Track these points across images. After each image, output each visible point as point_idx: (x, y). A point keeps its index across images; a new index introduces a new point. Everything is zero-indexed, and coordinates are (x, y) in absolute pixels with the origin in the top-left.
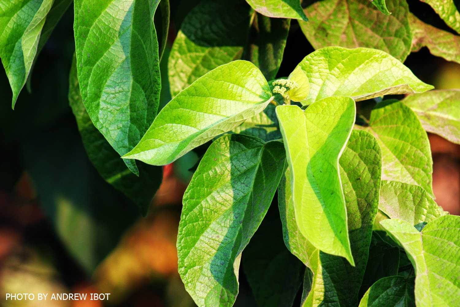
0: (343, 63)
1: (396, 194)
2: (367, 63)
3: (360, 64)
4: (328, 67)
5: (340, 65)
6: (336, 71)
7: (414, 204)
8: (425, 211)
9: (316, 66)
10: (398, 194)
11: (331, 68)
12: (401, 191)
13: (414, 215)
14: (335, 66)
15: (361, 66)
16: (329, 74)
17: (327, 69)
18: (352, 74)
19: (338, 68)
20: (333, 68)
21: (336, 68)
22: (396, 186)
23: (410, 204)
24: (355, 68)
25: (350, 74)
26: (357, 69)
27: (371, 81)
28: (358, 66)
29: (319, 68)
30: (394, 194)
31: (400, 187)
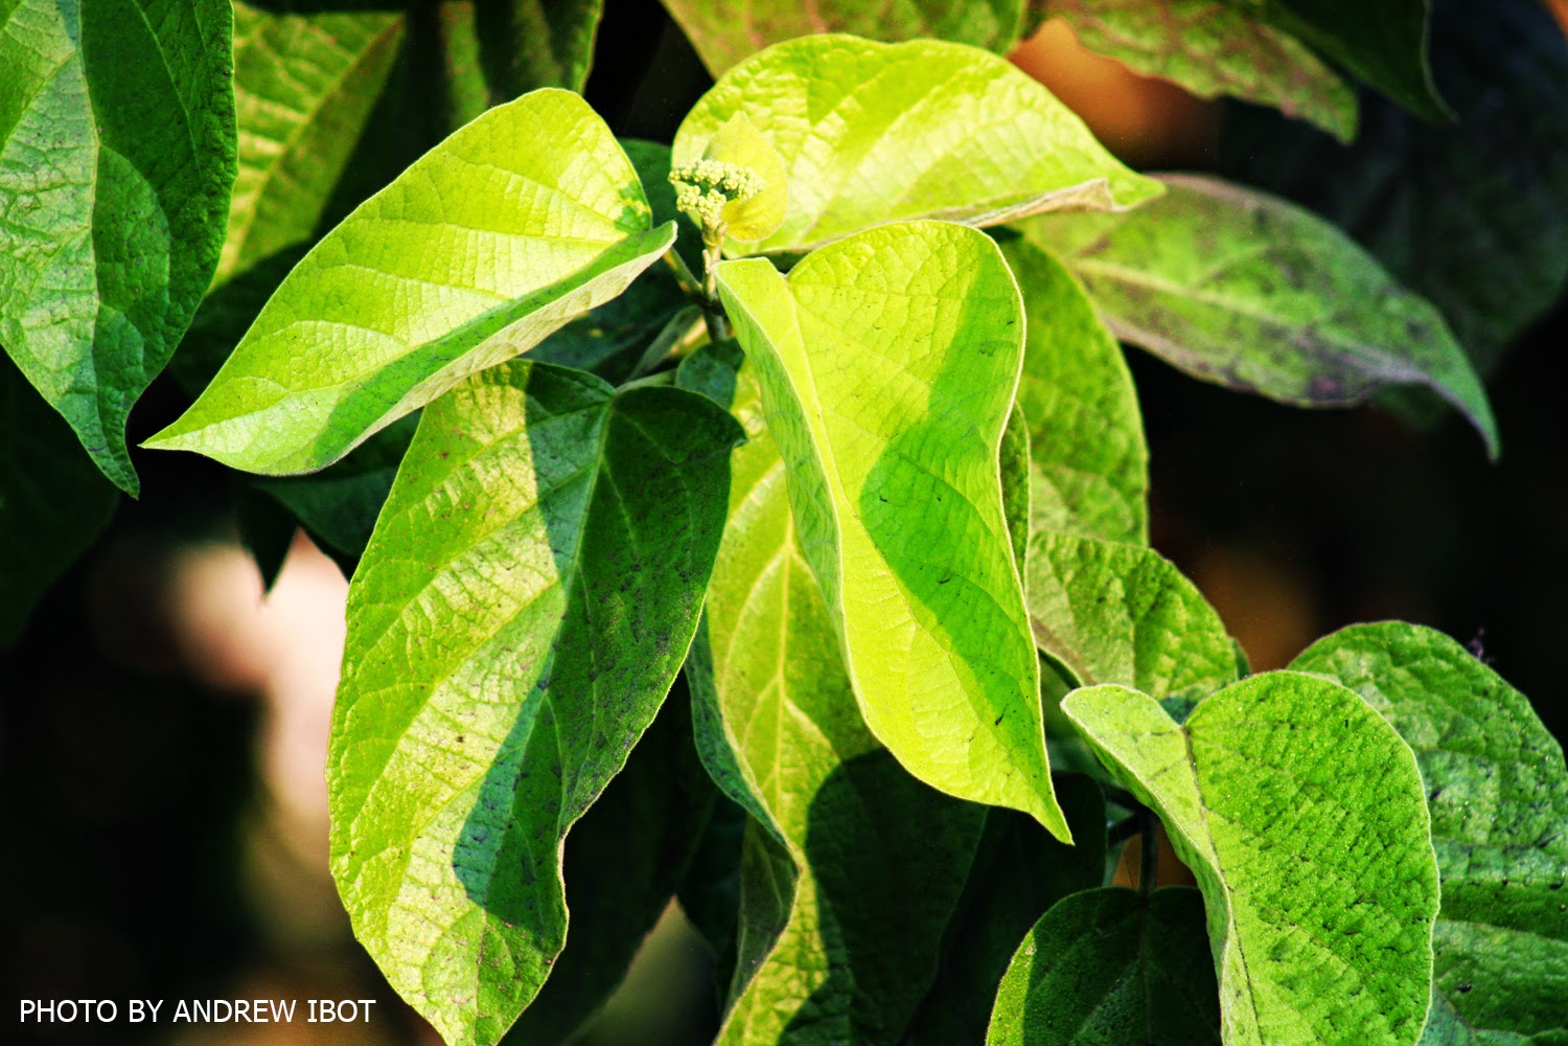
0: (859, 97)
1: (1060, 576)
2: (938, 97)
3: (914, 99)
4: (805, 109)
5: (847, 102)
6: (833, 124)
7: (1132, 615)
8: (1173, 641)
9: (767, 104)
10: (1069, 576)
11: (816, 113)
12: (1078, 566)
13: (1132, 655)
14: (831, 106)
15: (917, 108)
16: (810, 136)
17: (801, 116)
18: (886, 137)
19: (841, 113)
20: (826, 112)
21: (833, 115)
22: (1058, 546)
23: (1116, 616)
24: (895, 113)
25: (879, 134)
26: (903, 117)
27: (950, 163)
28: (908, 106)
29: (775, 113)
30: (1054, 581)
31: (1073, 554)
